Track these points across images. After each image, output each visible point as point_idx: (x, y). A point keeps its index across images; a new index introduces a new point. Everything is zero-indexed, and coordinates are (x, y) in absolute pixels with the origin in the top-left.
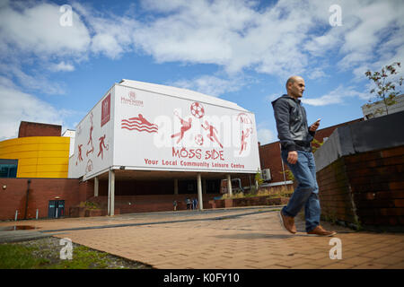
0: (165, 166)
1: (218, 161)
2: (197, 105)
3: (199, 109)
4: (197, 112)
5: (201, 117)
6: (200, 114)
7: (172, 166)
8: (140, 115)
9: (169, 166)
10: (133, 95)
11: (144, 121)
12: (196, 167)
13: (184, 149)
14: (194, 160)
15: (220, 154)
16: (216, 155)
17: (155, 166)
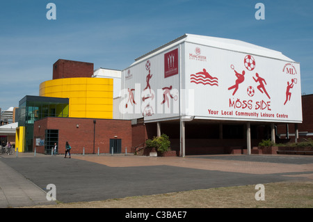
0: (224, 116)
1: (266, 111)
2: (249, 57)
3: (251, 62)
4: (249, 64)
5: (252, 69)
6: (252, 66)
7: (229, 116)
8: (204, 70)
9: (227, 116)
10: (198, 50)
11: (208, 75)
12: (248, 117)
13: (238, 100)
14: (247, 110)
15: (268, 105)
16: (264, 106)
17: (216, 115)
